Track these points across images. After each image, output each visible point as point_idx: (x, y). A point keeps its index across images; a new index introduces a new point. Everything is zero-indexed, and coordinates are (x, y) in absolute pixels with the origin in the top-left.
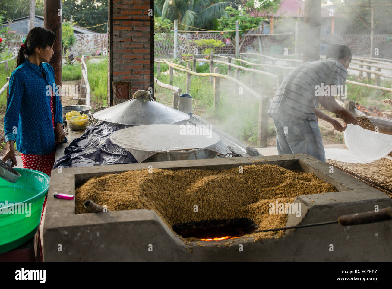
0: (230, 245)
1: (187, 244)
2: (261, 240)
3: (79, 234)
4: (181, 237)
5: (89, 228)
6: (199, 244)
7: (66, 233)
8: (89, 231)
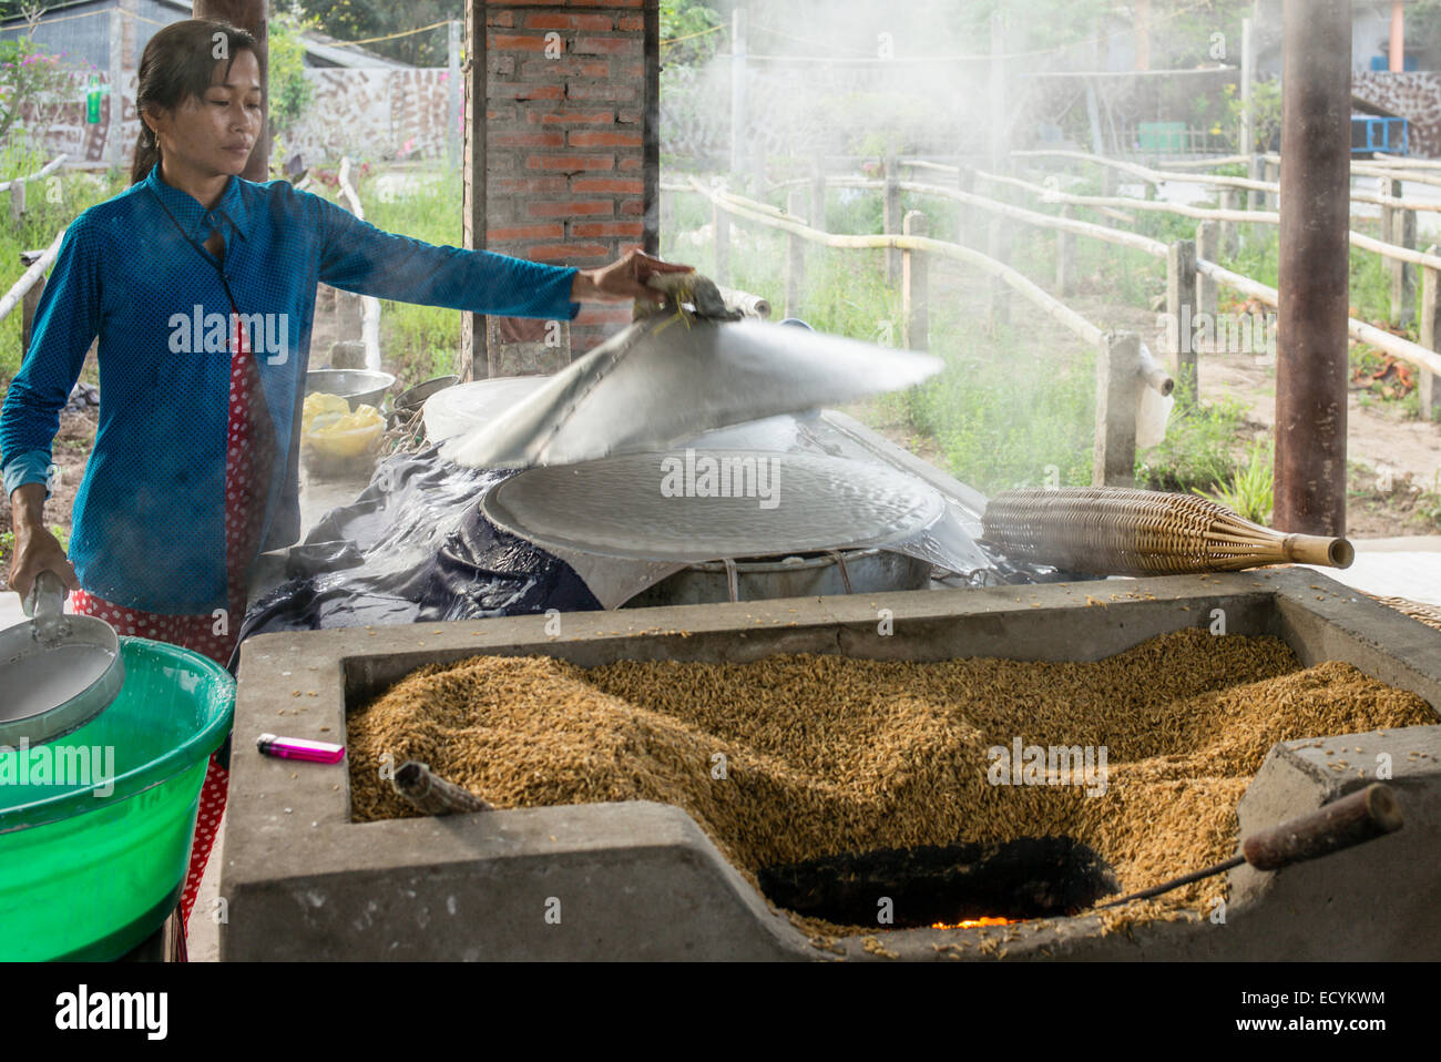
0: (1004, 951)
1: (821, 948)
2: (1127, 929)
3: (373, 907)
4: (795, 917)
5: (413, 882)
6: (870, 947)
7: (318, 903)
8: (413, 894)
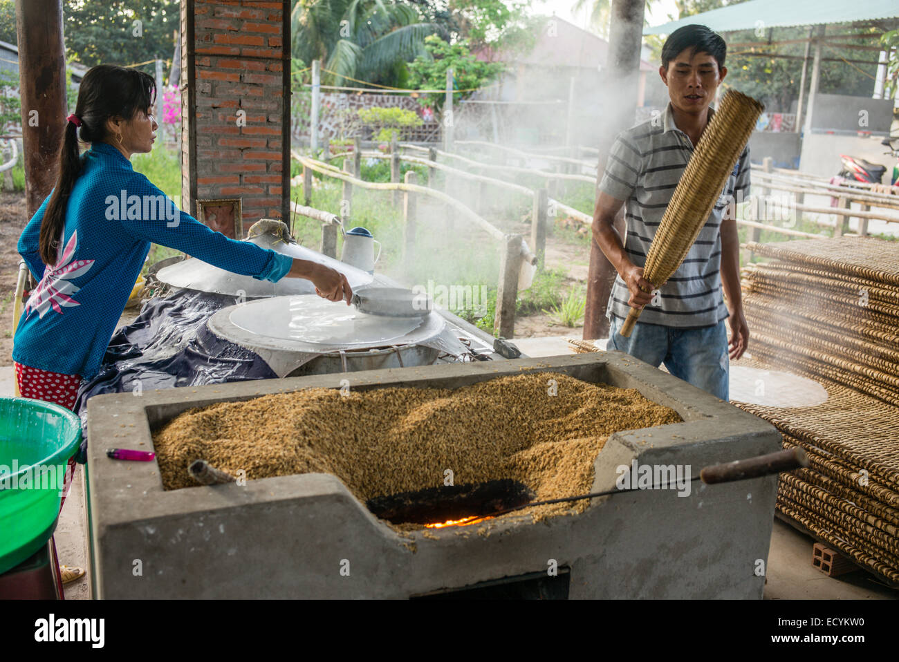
0: (489, 534)
1: (403, 537)
2: (545, 520)
3: (181, 532)
4: (388, 523)
5: (202, 519)
6: (427, 535)
7: (151, 531)
8: (201, 525)
